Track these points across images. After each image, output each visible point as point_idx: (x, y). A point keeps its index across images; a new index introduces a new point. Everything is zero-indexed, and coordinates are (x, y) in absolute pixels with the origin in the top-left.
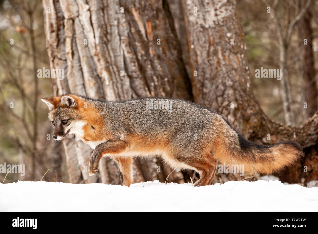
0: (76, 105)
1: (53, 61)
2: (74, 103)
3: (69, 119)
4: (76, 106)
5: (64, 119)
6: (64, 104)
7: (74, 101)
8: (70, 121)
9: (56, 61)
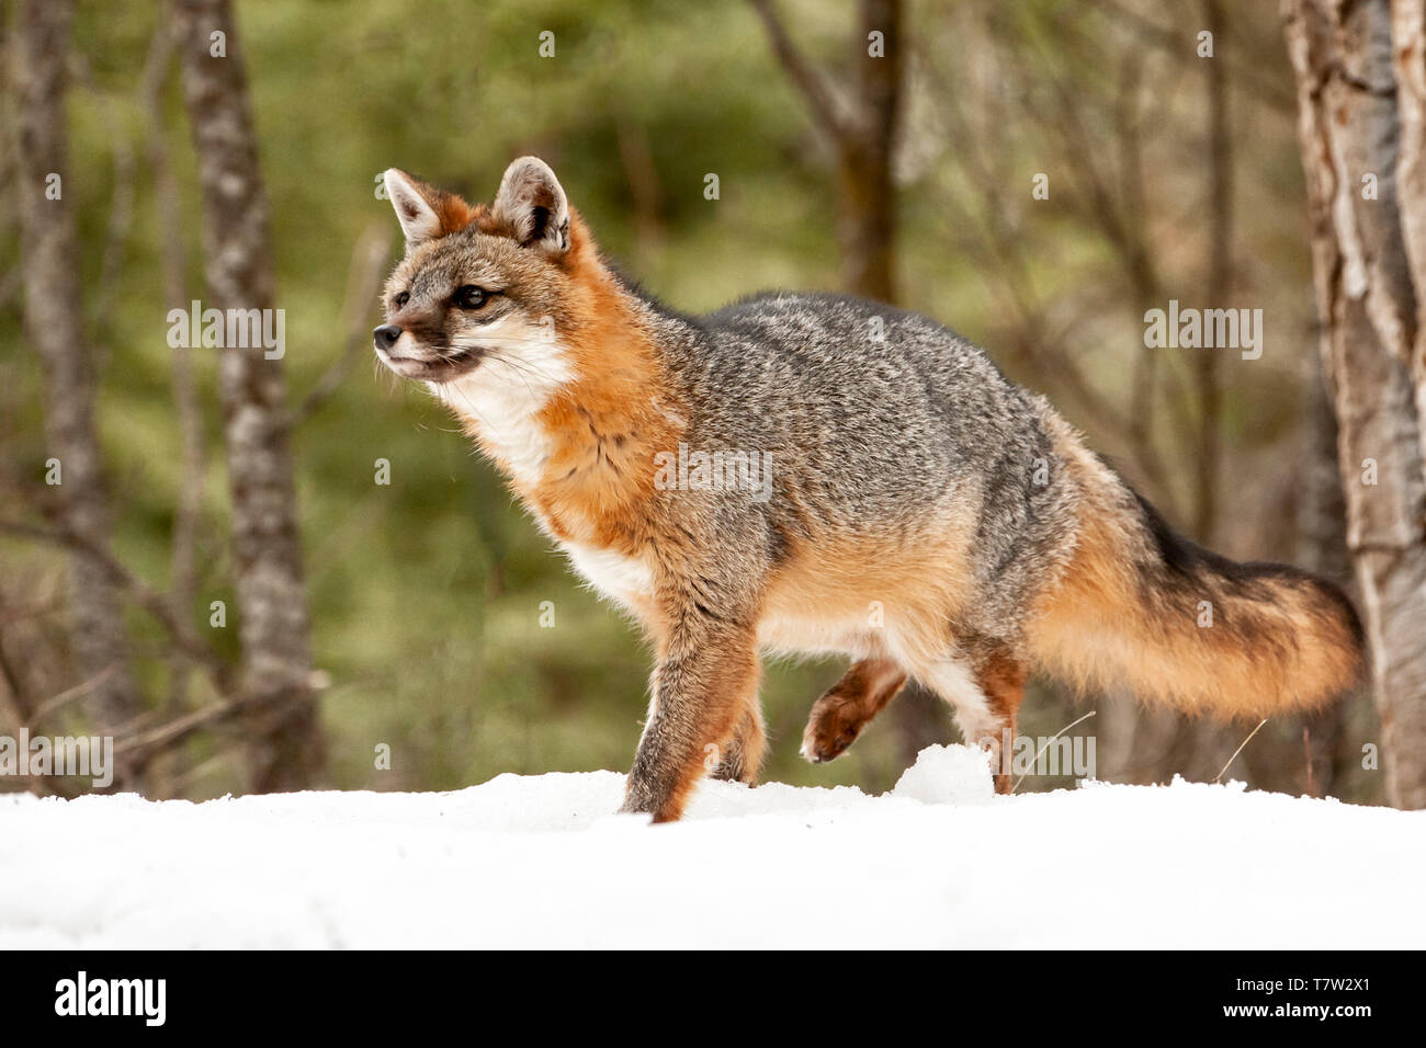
0: (567, 248)
1: (1317, 97)
2: (559, 234)
3: (501, 293)
4: (563, 255)
5: (473, 282)
6: (507, 215)
7: (566, 221)
8: (506, 303)
9: (1336, 96)
